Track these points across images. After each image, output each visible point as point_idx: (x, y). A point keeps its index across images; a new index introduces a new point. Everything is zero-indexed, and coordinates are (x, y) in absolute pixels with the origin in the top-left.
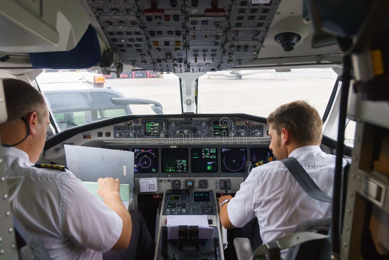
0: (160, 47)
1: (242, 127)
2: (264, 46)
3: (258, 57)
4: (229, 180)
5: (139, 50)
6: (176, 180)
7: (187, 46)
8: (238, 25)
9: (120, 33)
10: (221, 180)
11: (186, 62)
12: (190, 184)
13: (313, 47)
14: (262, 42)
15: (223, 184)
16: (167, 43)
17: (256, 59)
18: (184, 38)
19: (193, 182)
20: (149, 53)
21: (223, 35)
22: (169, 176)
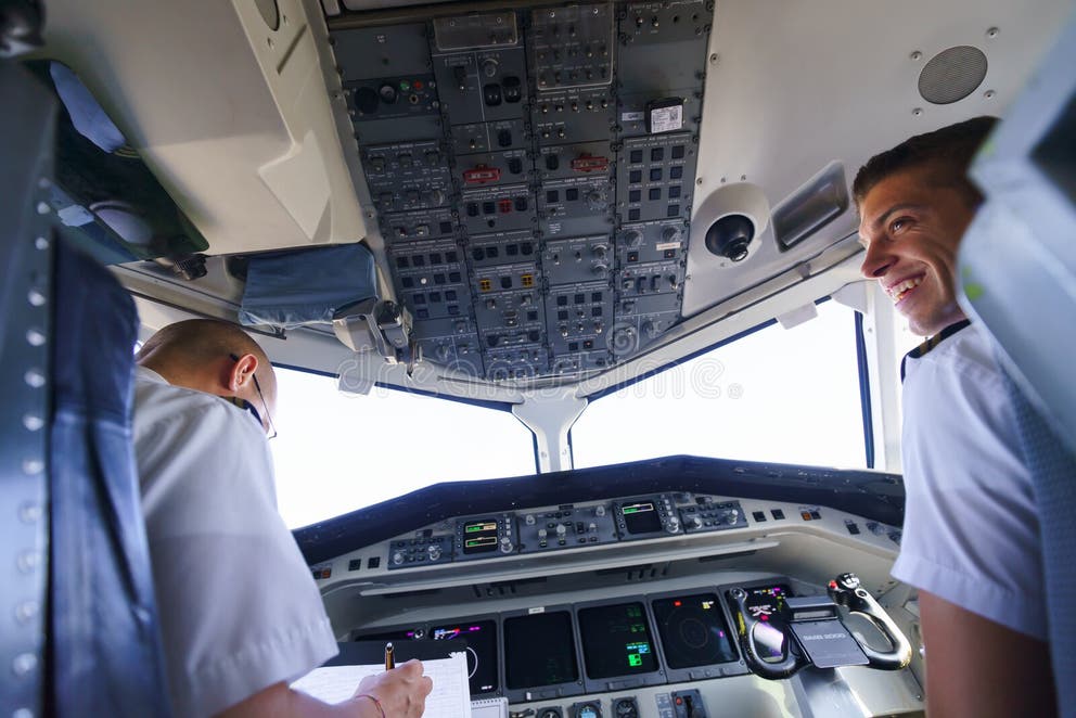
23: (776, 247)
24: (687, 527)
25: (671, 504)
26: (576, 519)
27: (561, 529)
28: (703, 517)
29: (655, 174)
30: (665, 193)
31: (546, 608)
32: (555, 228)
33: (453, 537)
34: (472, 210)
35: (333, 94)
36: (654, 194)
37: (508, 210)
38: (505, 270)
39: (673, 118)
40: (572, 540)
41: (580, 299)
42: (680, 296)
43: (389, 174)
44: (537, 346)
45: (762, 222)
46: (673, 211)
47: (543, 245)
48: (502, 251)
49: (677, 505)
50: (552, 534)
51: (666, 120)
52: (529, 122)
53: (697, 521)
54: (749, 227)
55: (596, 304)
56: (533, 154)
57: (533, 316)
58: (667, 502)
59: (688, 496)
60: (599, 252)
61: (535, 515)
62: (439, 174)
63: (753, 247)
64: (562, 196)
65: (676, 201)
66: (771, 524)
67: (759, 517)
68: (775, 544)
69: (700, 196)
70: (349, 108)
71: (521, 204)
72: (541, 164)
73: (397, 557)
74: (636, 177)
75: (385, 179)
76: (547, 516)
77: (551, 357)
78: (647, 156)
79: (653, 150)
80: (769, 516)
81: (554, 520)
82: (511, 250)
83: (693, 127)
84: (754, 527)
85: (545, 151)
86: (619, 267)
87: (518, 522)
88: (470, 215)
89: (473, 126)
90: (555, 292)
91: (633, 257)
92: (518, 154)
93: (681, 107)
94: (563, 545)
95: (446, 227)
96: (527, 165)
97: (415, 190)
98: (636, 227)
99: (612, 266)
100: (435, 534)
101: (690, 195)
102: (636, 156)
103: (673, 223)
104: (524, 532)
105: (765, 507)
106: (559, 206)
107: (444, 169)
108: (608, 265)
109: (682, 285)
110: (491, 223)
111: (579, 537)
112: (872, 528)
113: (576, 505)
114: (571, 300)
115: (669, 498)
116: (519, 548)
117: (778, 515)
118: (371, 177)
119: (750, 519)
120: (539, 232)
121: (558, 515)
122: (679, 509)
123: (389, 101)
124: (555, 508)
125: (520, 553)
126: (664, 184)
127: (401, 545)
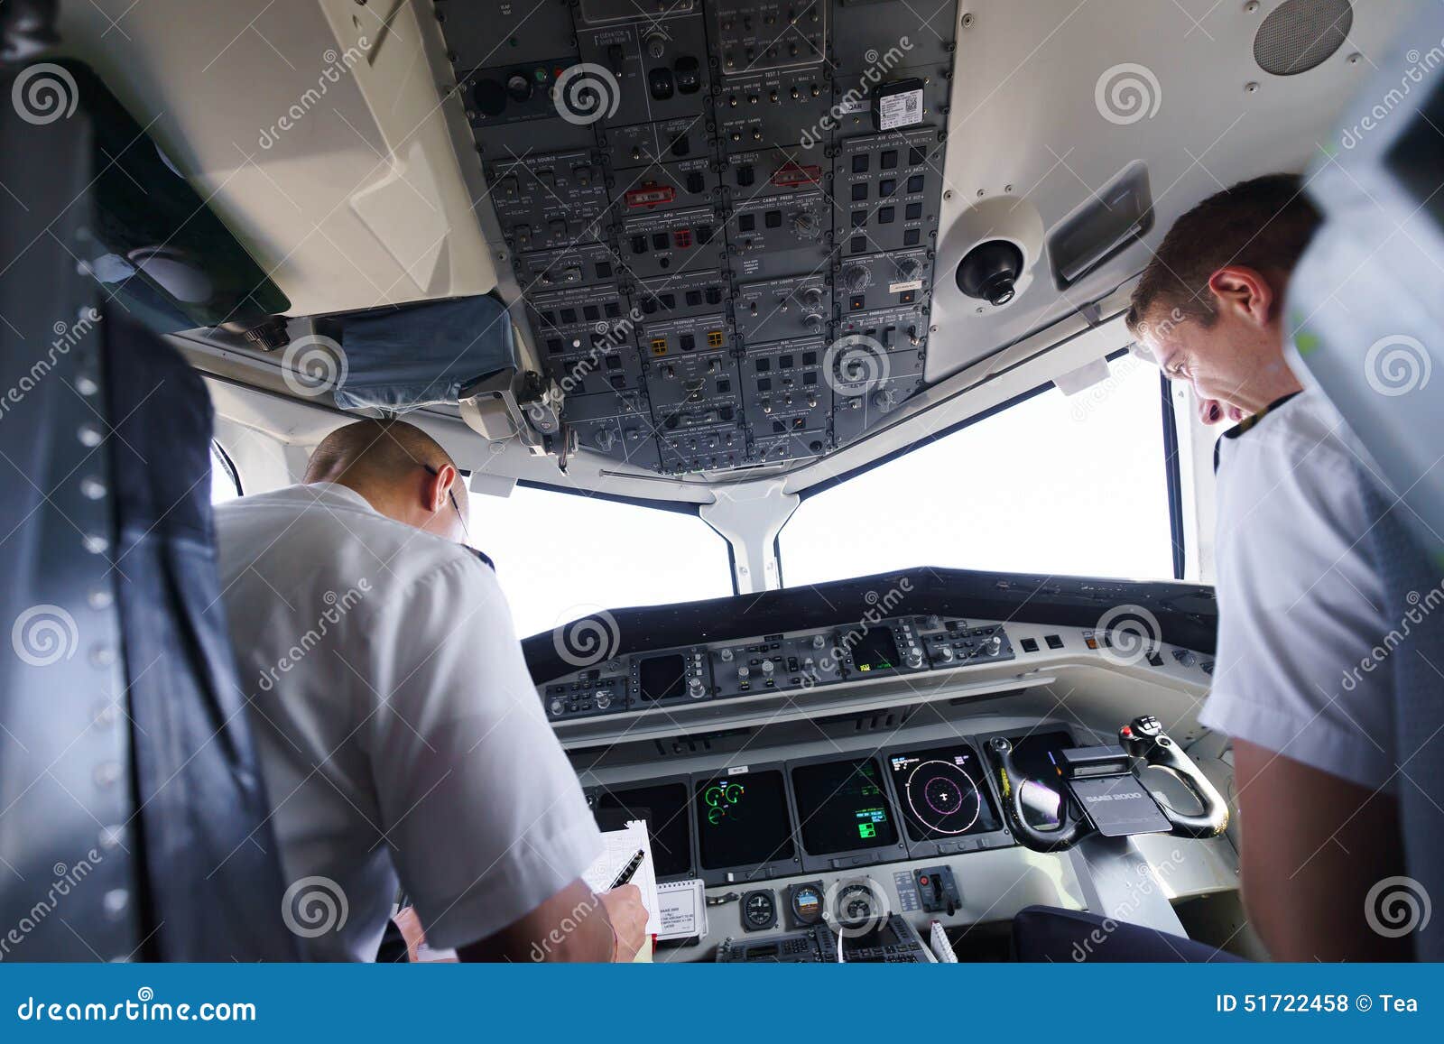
0: (671, 361)
1: (939, 639)
2: (933, 329)
3: (929, 378)
4: (948, 868)
5: (618, 381)
6: (759, 893)
7: (738, 352)
8: (859, 246)
9: (569, 315)
10: (918, 873)
11: (742, 423)
12: (807, 900)
13: (1064, 284)
14: (927, 311)
15: (928, 891)
16: (687, 343)
17: (924, 387)
18: (731, 317)
19: (817, 889)
20: (645, 391)
21: (824, 292)
22: (731, 877)
23: (1053, 283)
24: (934, 660)
25: (912, 631)
26: (786, 654)
27: (768, 666)
28: (954, 647)
29: (886, 187)
30: (900, 213)
31: (750, 767)
32: (751, 267)
33: (626, 679)
34: (639, 244)
35: (443, 90)
36: (886, 215)
37: (687, 244)
38: (686, 325)
39: (910, 107)
40: (783, 680)
41: (786, 361)
42: (923, 355)
43: (525, 200)
44: (729, 427)
45: (1034, 249)
46: (912, 238)
47: (735, 290)
48: (680, 300)
49: (920, 633)
50: (756, 673)
51: (900, 111)
52: (712, 120)
53: (947, 652)
54: (1016, 256)
55: (808, 368)
56: (719, 164)
57: (724, 386)
58: (906, 628)
59: (935, 620)
60: (811, 298)
61: (733, 649)
62: (592, 196)
63: (1022, 285)
64: (760, 222)
65: (915, 224)
66: (1045, 654)
67: (1029, 645)
68: (1051, 680)
69: (948, 215)
70: (467, 108)
71: (704, 234)
72: (730, 179)
73: (556, 705)
74: (860, 192)
75: (521, 206)
76: (749, 649)
77: (750, 440)
78: (874, 163)
79: (883, 153)
80: (1042, 644)
81: (759, 655)
82: (693, 297)
83: (939, 119)
84: (1023, 658)
85: (735, 160)
86: (838, 318)
87: (711, 659)
88: (636, 251)
89: (635, 129)
90: (753, 353)
91: (858, 303)
92: (700, 165)
93: (921, 91)
94: (770, 687)
95: (604, 269)
96: (711, 181)
97: (561, 220)
98: (861, 261)
99: (829, 317)
100: (603, 676)
101: (935, 215)
102: (860, 164)
103: (912, 254)
104: (719, 671)
105: (1038, 632)
106: (756, 236)
107: (598, 190)
108: (824, 315)
109: (925, 339)
110: (664, 263)
111: (792, 676)
112: (1180, 657)
113: (787, 635)
114: (774, 364)
115: (910, 624)
116: (713, 692)
117: (1054, 642)
118: (501, 203)
119: (1018, 649)
120: (730, 272)
121: (763, 649)
122: (922, 638)
123: (520, 96)
124: (760, 640)
125: (714, 698)
126: (899, 200)
127: (560, 690)
